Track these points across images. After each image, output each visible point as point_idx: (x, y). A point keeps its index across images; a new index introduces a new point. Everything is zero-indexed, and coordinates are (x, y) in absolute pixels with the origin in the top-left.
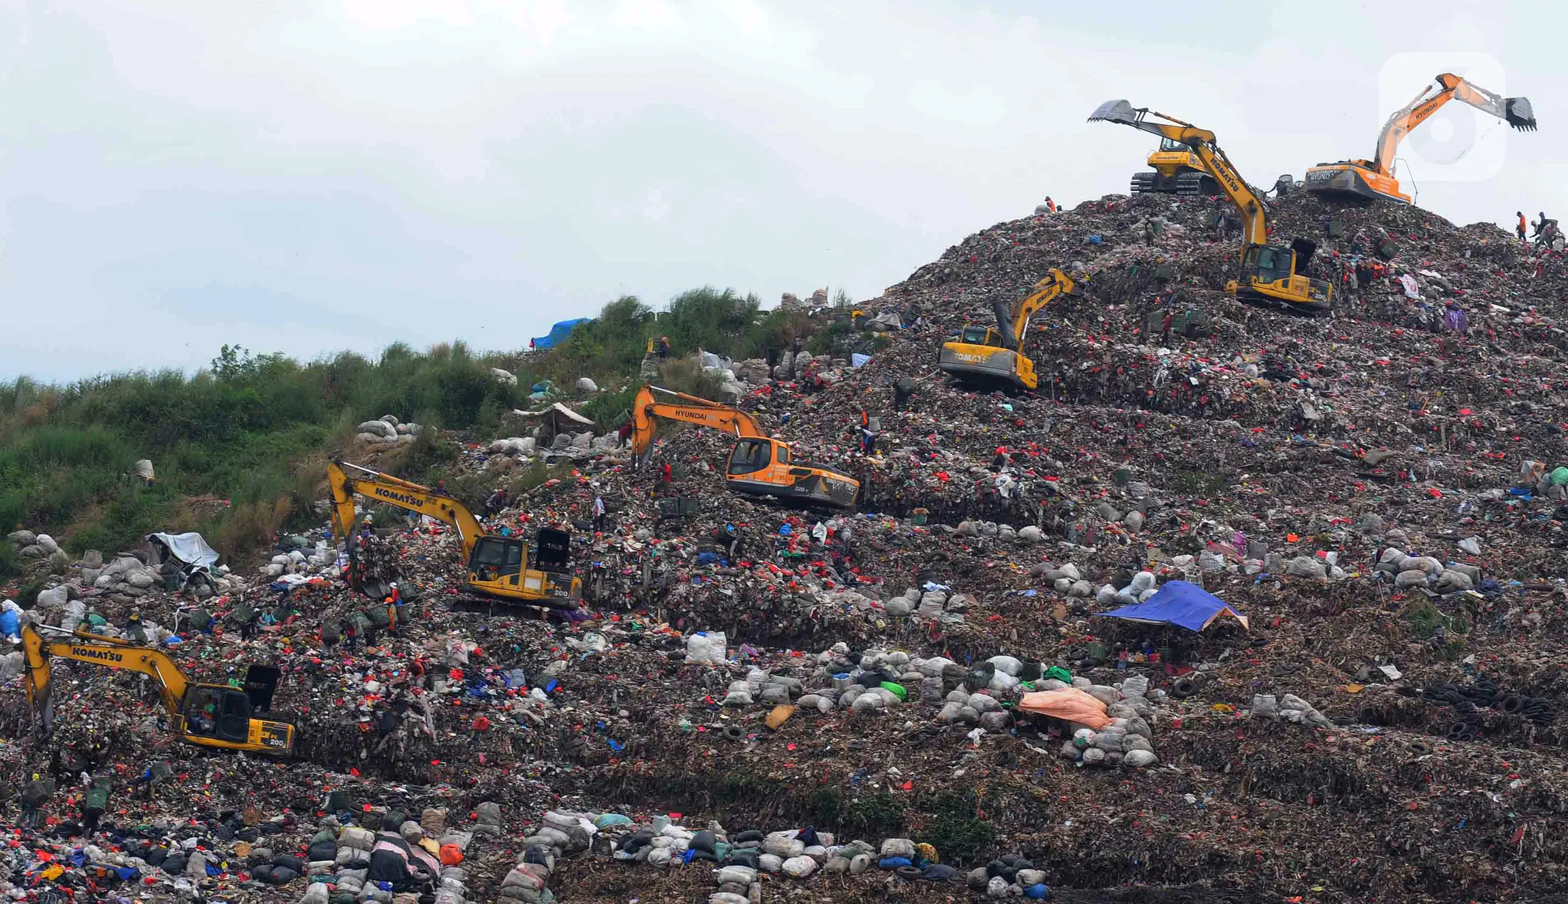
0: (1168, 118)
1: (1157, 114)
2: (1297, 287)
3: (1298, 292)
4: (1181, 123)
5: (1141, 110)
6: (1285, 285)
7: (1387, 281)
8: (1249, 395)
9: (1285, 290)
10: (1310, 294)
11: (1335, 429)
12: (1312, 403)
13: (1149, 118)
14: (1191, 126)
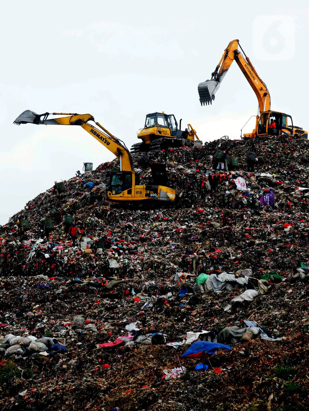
0: (62, 114)
1: (54, 114)
2: (137, 192)
3: (138, 195)
4: (70, 114)
5: (45, 115)
6: (130, 192)
7: (227, 183)
8: (78, 259)
9: (130, 195)
10: (147, 195)
11: (128, 272)
12: (116, 259)
13: (50, 117)
14: (76, 114)
